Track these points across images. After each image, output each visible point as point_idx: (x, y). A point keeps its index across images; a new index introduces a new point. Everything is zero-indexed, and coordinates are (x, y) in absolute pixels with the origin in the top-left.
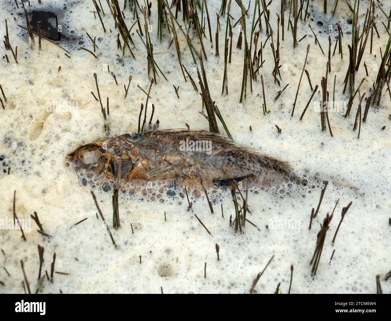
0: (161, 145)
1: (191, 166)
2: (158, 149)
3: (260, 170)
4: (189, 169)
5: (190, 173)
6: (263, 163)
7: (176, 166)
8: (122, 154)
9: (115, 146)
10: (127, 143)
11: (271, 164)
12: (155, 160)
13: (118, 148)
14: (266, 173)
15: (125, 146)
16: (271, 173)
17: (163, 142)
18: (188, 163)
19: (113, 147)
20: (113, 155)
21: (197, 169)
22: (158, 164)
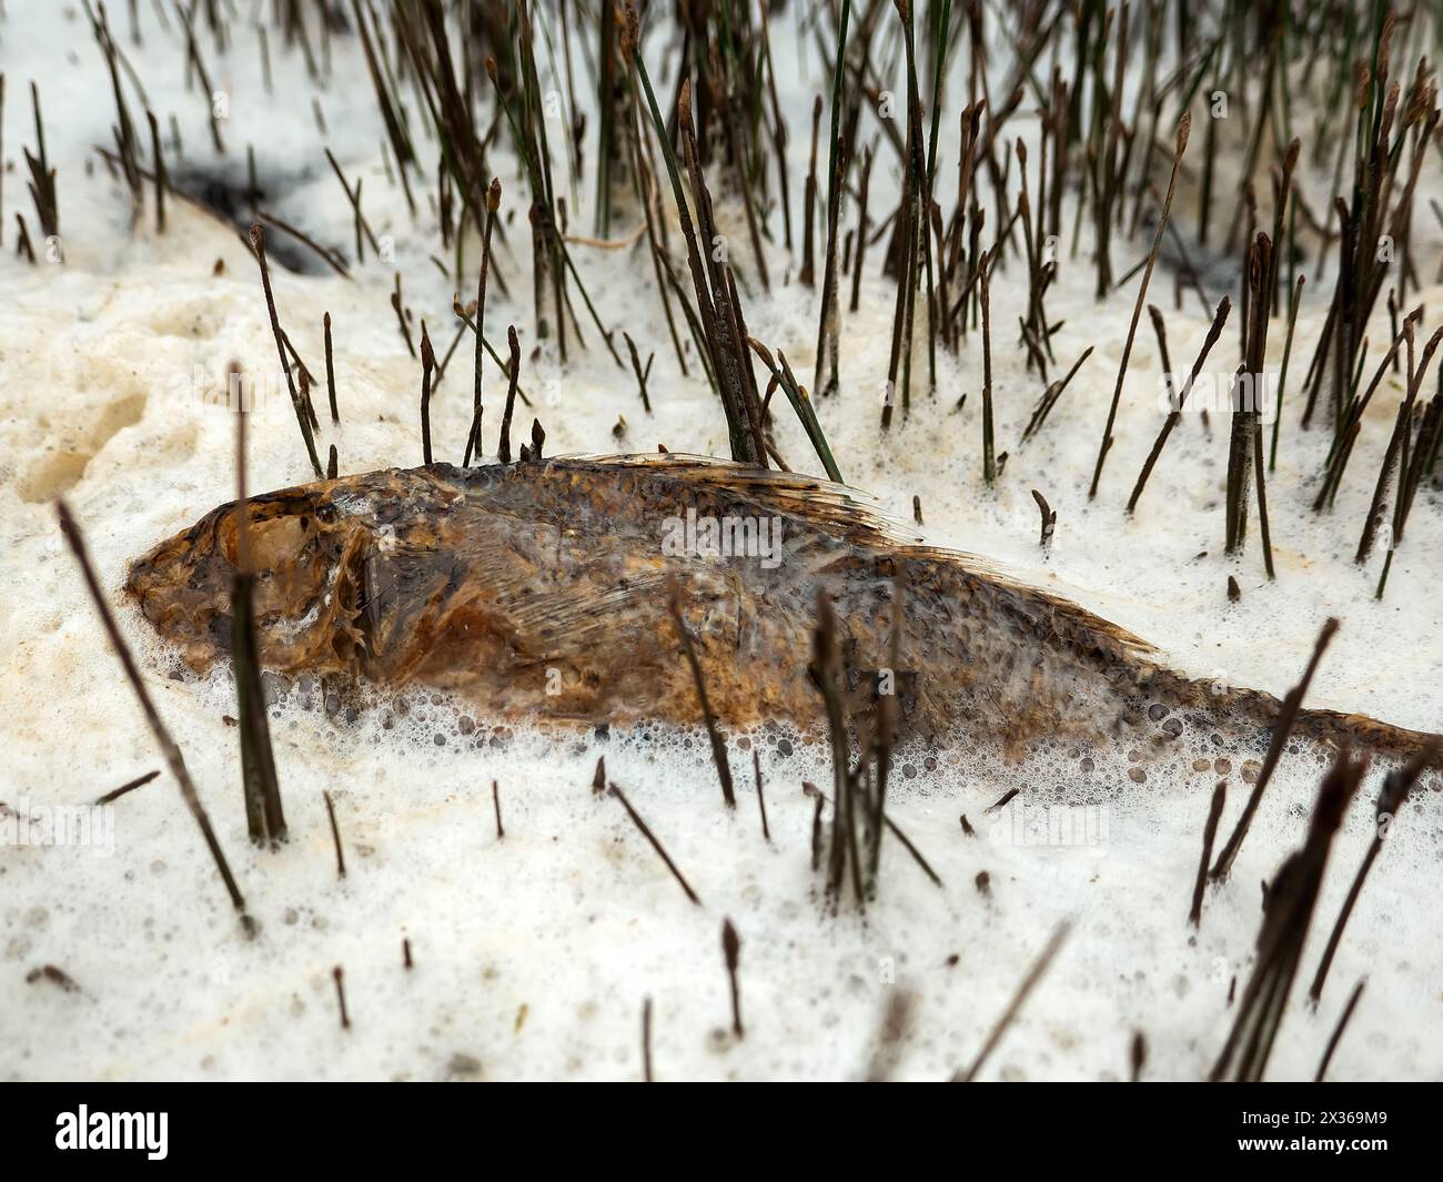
0: (585, 513)
1: (715, 598)
2: (571, 525)
3: (1009, 650)
4: (708, 610)
5: (707, 627)
6: (1026, 619)
7: (648, 591)
8: (410, 527)
9: (380, 491)
10: (435, 487)
11: (1059, 627)
12: (555, 563)
13: (393, 499)
14: (1037, 665)
15: (426, 496)
16: (1058, 665)
17: (597, 501)
18: (701, 588)
19: (375, 496)
20: (371, 527)
21: (742, 616)
22: (568, 578)
